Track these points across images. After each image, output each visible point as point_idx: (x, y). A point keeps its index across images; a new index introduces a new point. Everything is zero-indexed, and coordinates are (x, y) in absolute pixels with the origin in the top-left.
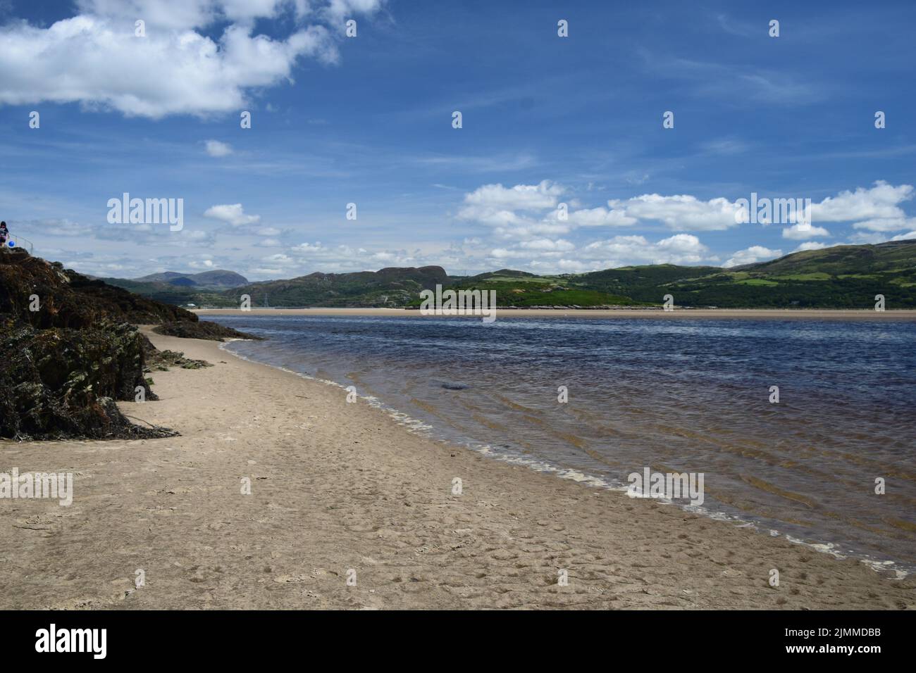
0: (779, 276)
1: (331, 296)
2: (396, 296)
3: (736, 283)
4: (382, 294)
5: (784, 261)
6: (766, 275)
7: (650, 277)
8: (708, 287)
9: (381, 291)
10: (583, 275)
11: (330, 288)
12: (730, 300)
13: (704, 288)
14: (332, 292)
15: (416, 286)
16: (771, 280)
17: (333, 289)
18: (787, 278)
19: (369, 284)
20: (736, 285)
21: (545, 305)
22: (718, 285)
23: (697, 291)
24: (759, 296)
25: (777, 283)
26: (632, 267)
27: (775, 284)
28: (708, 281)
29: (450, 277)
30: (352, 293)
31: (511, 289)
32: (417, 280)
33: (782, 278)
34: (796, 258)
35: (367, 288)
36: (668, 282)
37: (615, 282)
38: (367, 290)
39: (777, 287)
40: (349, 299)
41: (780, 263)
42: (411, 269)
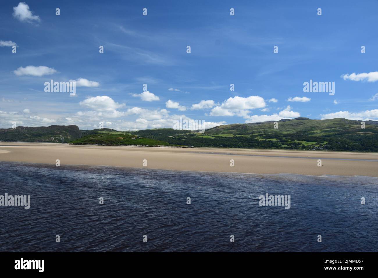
0: (213, 134)
1: (27, 137)
2: (58, 138)
3: (199, 137)
4: (51, 137)
5: (215, 129)
6: (209, 134)
7: (164, 133)
8: (188, 138)
9: (50, 136)
10: (136, 131)
11: (26, 133)
12: (197, 144)
13: (186, 138)
14: (27, 135)
15: (66, 134)
16: (212, 136)
17: (28, 134)
18: (218, 135)
19: (44, 132)
20: (199, 138)
21: (133, 145)
22: (192, 137)
23: (184, 140)
24: (208, 142)
25: (214, 137)
26: (156, 129)
27: (214, 138)
28: (187, 136)
29: (81, 130)
30: (37, 136)
31: (118, 137)
32: (66, 131)
33: (216, 136)
34: (219, 128)
35: (44, 134)
36: (171, 136)
37: (150, 135)
38: (44, 135)
39: (215, 139)
40: (36, 138)
41: (213, 130)
42: (64, 126)
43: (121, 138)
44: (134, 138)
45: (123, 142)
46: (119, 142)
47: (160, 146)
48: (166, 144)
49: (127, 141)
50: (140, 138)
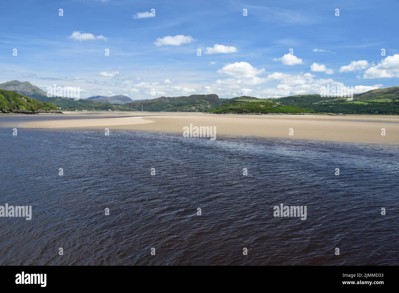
0: (367, 100)
1: (169, 107)
2: (198, 107)
3: (349, 103)
4: (192, 106)
5: (368, 93)
6: (361, 100)
7: (308, 100)
8: (336, 104)
9: (191, 105)
10: (278, 99)
11: (169, 104)
12: (347, 111)
13: (335, 105)
14: (169, 105)
15: (206, 103)
16: (365, 102)
17: (170, 104)
18: (372, 101)
20: (349, 104)
22: (341, 104)
23: (331, 106)
24: (360, 109)
25: (367, 103)
26: (300, 95)
27: (367, 104)
28: (335, 102)
29: (221, 99)
30: (178, 106)
31: (259, 105)
32: (206, 100)
33: (370, 101)
34: (374, 92)
35: (185, 103)
36: (317, 102)
37: (293, 102)
38: (185, 104)
39: (368, 105)
40: (177, 108)
41: (366, 94)
42: (203, 96)
43: (262, 106)
44: (276, 106)
45: (264, 110)
46: (260, 110)
47: (304, 114)
48: (311, 112)
49: (268, 109)
50: (282, 106)
